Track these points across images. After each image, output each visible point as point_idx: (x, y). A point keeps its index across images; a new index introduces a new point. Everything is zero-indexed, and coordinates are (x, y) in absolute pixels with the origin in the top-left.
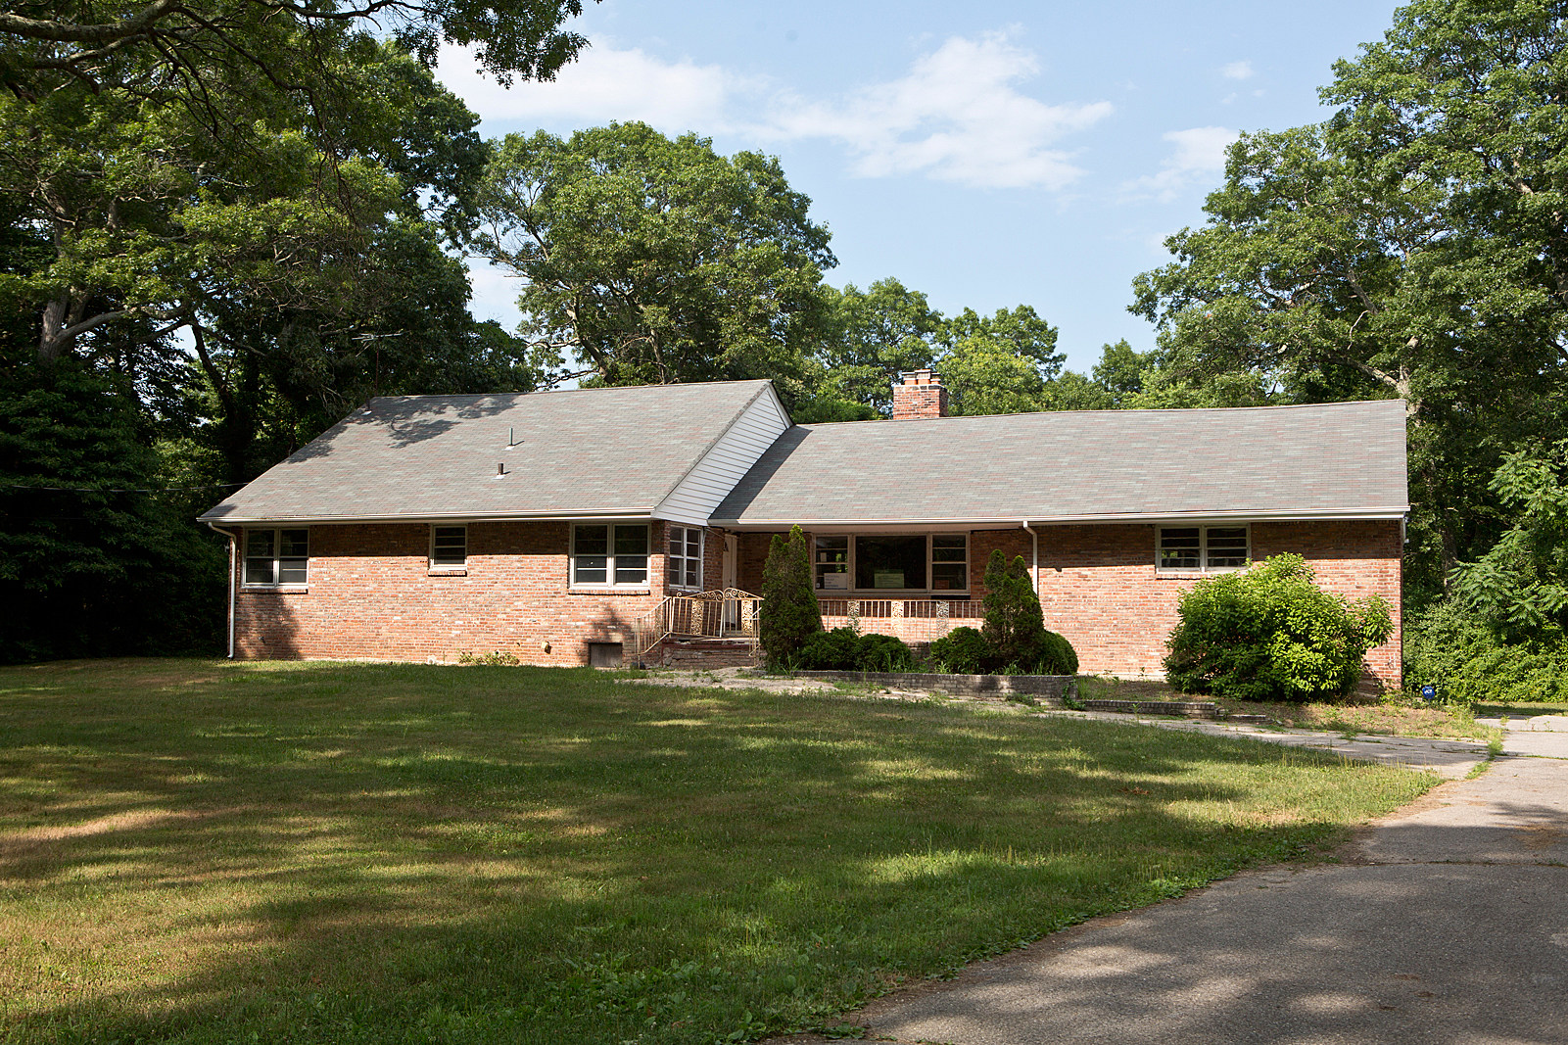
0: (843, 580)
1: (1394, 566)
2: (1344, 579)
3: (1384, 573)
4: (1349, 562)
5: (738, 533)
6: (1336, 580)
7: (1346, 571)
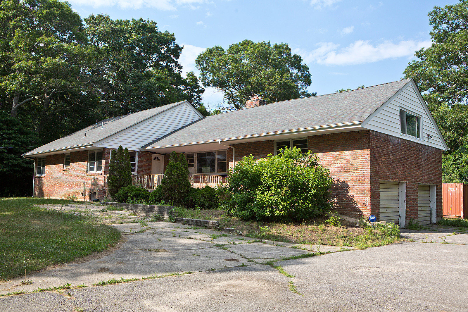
0: (193, 170)
1: (367, 153)
2: (345, 161)
3: (363, 157)
4: (348, 152)
5: (165, 154)
6: (342, 161)
7: (347, 157)
